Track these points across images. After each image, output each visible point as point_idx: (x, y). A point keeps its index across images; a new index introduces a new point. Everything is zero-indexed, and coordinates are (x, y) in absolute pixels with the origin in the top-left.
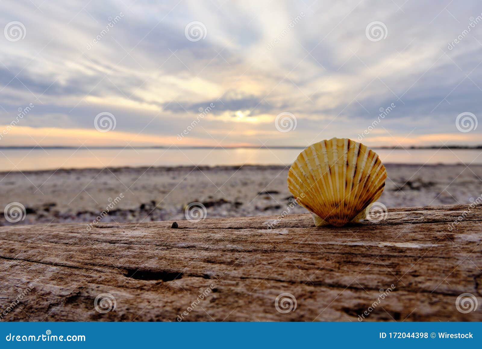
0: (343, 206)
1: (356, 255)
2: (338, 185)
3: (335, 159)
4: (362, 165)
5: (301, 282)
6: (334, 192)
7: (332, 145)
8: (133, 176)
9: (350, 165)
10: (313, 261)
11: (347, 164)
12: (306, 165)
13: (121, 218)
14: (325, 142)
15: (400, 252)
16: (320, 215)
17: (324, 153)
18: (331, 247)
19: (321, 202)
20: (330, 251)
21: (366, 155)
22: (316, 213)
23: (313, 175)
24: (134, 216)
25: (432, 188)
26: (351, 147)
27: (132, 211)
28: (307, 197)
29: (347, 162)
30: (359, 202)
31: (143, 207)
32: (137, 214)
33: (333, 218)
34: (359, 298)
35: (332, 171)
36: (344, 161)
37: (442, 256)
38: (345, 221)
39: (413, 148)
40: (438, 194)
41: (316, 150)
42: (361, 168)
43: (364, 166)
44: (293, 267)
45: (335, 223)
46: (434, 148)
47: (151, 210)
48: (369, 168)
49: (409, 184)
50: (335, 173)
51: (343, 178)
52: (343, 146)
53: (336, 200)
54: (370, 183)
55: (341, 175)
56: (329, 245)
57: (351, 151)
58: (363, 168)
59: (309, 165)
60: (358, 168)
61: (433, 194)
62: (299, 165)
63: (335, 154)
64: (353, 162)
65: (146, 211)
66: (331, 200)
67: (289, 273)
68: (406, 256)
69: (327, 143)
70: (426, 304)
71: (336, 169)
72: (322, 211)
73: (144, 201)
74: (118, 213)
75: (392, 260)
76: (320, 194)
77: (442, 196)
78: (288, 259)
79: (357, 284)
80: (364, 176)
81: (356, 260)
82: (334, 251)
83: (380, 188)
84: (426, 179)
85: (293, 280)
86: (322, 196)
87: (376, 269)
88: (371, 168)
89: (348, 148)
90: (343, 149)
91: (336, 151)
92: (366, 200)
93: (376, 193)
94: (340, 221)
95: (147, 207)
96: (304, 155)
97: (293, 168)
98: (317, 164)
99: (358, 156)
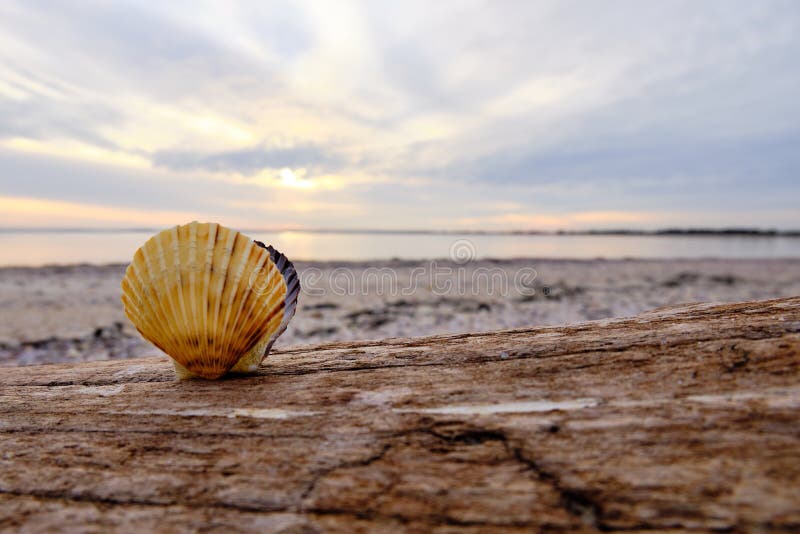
0: (207, 343)
2: (194, 306)
3: (192, 259)
4: (238, 272)
6: (188, 319)
7: (188, 235)
8: (93, 279)
9: (216, 270)
11: (212, 270)
12: (146, 271)
13: (55, 353)
17: (176, 248)
19: (170, 336)
21: (246, 253)
23: (156, 288)
24: (80, 349)
25: (579, 297)
26: (221, 238)
27: (77, 342)
29: (212, 266)
31: (98, 333)
32: (85, 346)
35: (185, 282)
36: (207, 263)
37: (308, 433)
39: (561, 233)
40: (587, 306)
41: (163, 244)
42: (235, 277)
43: (241, 272)
46: (593, 233)
47: (112, 338)
49: (546, 290)
50: (189, 286)
51: (201, 294)
52: (207, 236)
53: (193, 334)
54: (255, 303)
55: (200, 288)
57: (220, 246)
58: (239, 275)
59: (150, 272)
60: (231, 277)
61: (579, 306)
62: (137, 271)
63: (192, 252)
64: (223, 266)
65: (104, 340)
66: (185, 334)
69: (180, 230)
71: (192, 278)
73: (102, 323)
74: (52, 345)
76: (167, 324)
77: (590, 310)
80: (241, 291)
83: (277, 311)
84: (572, 283)
86: (171, 327)
89: (216, 241)
90: (207, 243)
91: (194, 245)
92: (249, 333)
93: (269, 319)
95: (106, 334)
96: (145, 254)
98: (162, 270)
99: (232, 255)
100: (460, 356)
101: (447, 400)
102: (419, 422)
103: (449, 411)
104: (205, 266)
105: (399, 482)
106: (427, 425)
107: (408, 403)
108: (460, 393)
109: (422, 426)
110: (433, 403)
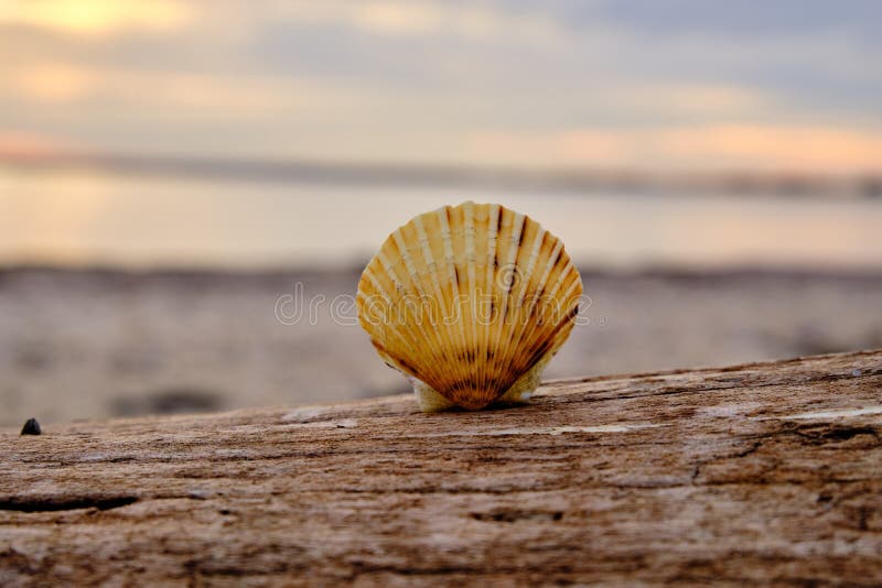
0: (486, 357)
1: (505, 449)
3: (470, 250)
4: (529, 266)
5: (397, 491)
6: (464, 325)
7: (463, 219)
9: (501, 263)
10: (417, 462)
11: (496, 263)
12: (403, 264)
14: (449, 212)
15: (589, 440)
16: (432, 382)
17: (446, 236)
18: (455, 440)
19: (436, 350)
20: (454, 446)
21: (537, 244)
22: (423, 379)
23: (419, 287)
26: (506, 223)
28: (404, 340)
29: (496, 258)
30: (521, 349)
33: (463, 388)
34: (501, 501)
35: (462, 279)
36: (489, 255)
37: (661, 441)
38: (489, 394)
41: (426, 228)
42: (525, 273)
43: (532, 267)
44: (378, 473)
45: (467, 399)
48: (542, 273)
50: (467, 283)
52: (488, 220)
53: (470, 345)
55: (481, 287)
56: (450, 437)
57: (505, 231)
58: (529, 270)
59: (409, 264)
62: (387, 265)
63: (469, 241)
64: (509, 259)
66: (459, 347)
67: (370, 481)
68: (598, 445)
69: (452, 213)
70: (607, 499)
71: (471, 274)
72: (437, 373)
75: (571, 452)
76: (434, 334)
78: (365, 462)
79: (501, 486)
80: (531, 292)
81: (503, 456)
82: (461, 446)
83: (567, 320)
85: (380, 488)
86: (438, 336)
87: (538, 466)
88: (547, 273)
89: (499, 227)
90: (487, 230)
91: (471, 232)
92: (534, 346)
93: (558, 329)
94: (477, 394)
96: (399, 241)
97: (373, 272)
98: (428, 262)
99: (520, 245)
100: (801, 377)
101: (805, 408)
102: (783, 426)
103: (810, 416)
104: (487, 259)
105: (781, 463)
106: (791, 428)
107: (763, 412)
108: (819, 402)
109: (786, 428)
110: (791, 411)
